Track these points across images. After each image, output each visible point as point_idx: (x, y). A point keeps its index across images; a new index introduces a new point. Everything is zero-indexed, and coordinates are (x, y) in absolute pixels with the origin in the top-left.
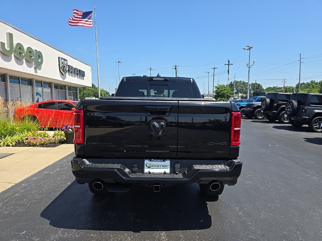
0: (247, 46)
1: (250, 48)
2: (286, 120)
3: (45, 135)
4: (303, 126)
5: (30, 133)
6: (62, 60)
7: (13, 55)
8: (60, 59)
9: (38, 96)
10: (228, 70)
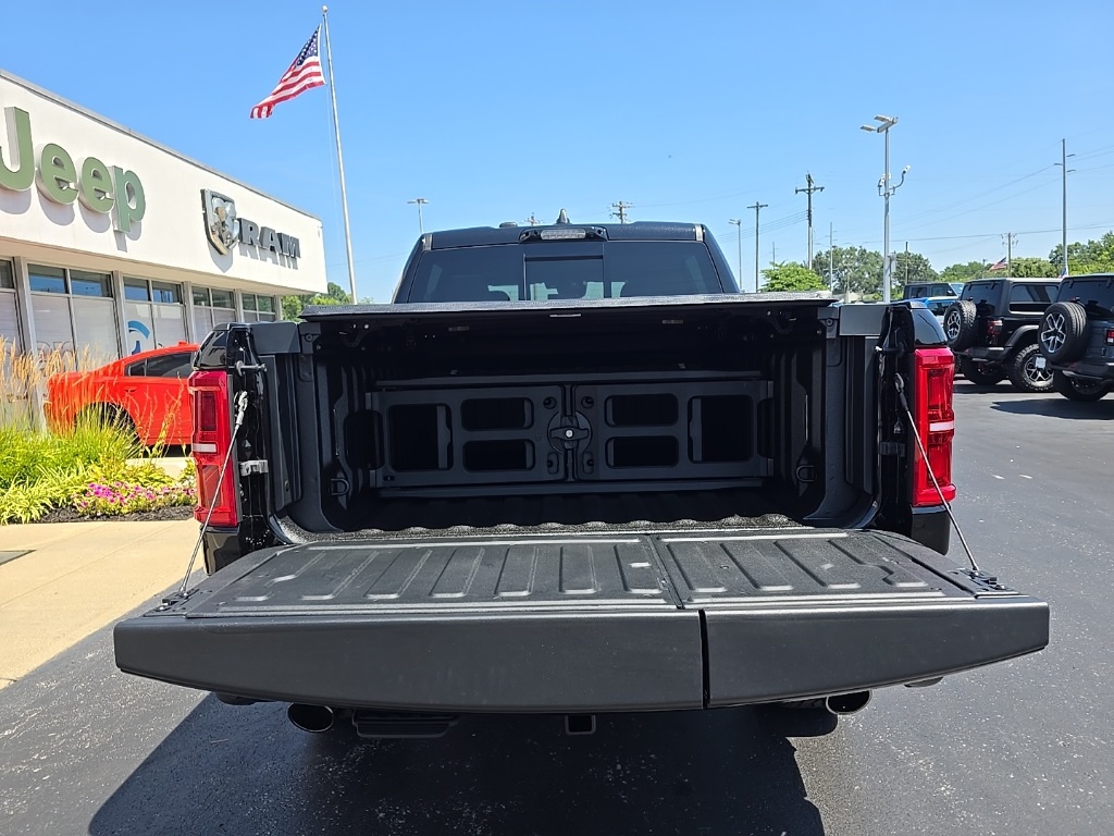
0: (877, 118)
1: (886, 126)
2: (1040, 379)
3: (151, 473)
4: (1104, 398)
5: (97, 469)
6: (215, 200)
7: (33, 187)
8: (208, 197)
9: (138, 335)
10: (810, 211)
